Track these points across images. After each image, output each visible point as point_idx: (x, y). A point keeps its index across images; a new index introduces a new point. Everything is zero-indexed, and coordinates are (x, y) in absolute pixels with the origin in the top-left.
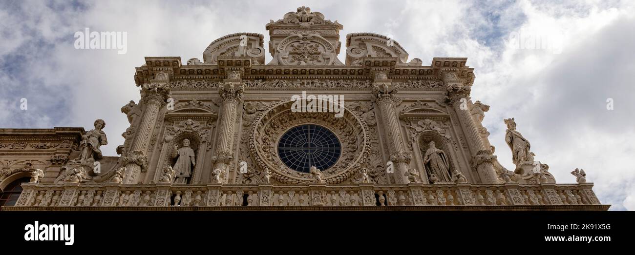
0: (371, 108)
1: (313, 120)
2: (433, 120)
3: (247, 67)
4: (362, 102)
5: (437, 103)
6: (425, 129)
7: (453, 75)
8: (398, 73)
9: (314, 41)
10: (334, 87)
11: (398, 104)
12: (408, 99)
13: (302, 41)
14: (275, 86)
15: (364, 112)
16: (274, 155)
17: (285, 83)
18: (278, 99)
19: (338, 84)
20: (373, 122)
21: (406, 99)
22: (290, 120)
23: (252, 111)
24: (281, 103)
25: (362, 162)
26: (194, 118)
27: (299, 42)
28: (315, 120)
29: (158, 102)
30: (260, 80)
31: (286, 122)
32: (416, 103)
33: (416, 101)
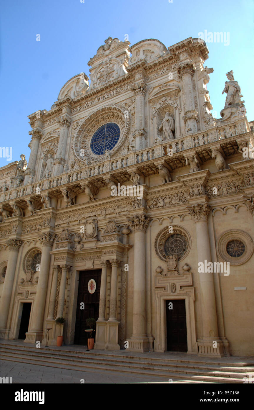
0: (134, 101)
1: (108, 120)
2: (168, 96)
3: (69, 102)
4: (128, 100)
5: (176, 81)
6: (163, 105)
7: (183, 55)
8: (150, 68)
9: (111, 63)
10: (115, 95)
11: (150, 91)
12: (157, 85)
13: (105, 67)
14: (86, 107)
15: (129, 106)
16: (88, 149)
17: (89, 103)
18: (86, 115)
19: (117, 91)
20: (133, 112)
21: (156, 86)
22: (96, 125)
23: (75, 128)
24: (87, 117)
25: (121, 142)
26: (51, 141)
27: (103, 67)
28: (109, 120)
29: (36, 139)
30: (79, 106)
31: (94, 126)
32: (162, 86)
33: (162, 85)
